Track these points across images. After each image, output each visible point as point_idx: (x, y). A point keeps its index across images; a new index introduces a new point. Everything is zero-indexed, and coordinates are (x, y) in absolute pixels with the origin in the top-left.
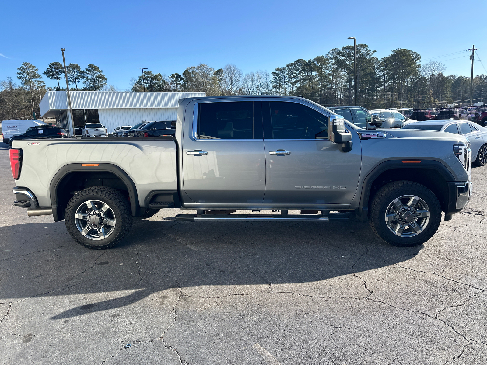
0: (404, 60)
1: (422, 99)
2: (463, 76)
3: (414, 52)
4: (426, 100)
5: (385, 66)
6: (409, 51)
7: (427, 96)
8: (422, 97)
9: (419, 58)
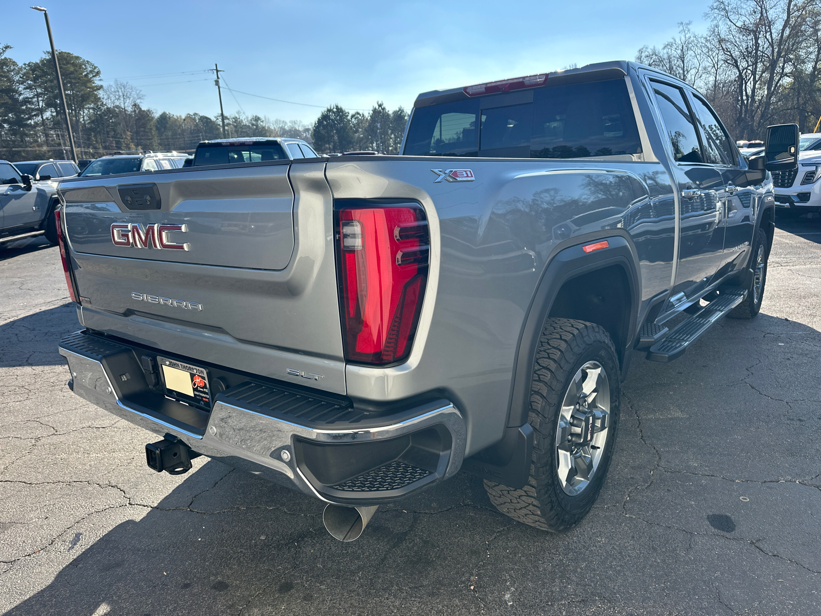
0: (72, 73)
1: (116, 146)
2: (167, 113)
3: (87, 61)
4: (122, 148)
5: (35, 80)
6: (77, 58)
7: (124, 142)
8: (116, 144)
9: (98, 73)
